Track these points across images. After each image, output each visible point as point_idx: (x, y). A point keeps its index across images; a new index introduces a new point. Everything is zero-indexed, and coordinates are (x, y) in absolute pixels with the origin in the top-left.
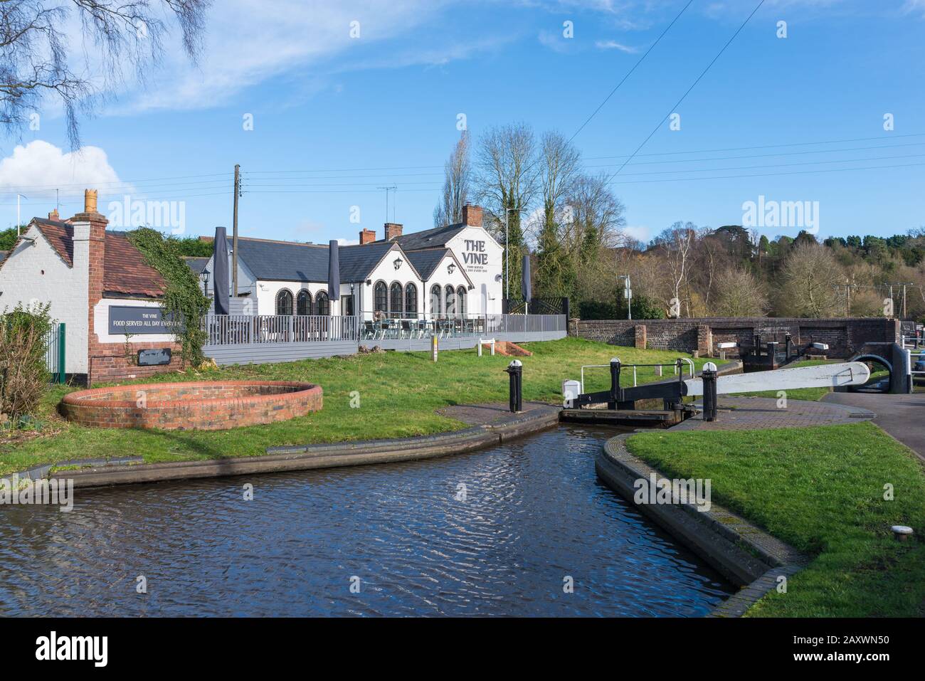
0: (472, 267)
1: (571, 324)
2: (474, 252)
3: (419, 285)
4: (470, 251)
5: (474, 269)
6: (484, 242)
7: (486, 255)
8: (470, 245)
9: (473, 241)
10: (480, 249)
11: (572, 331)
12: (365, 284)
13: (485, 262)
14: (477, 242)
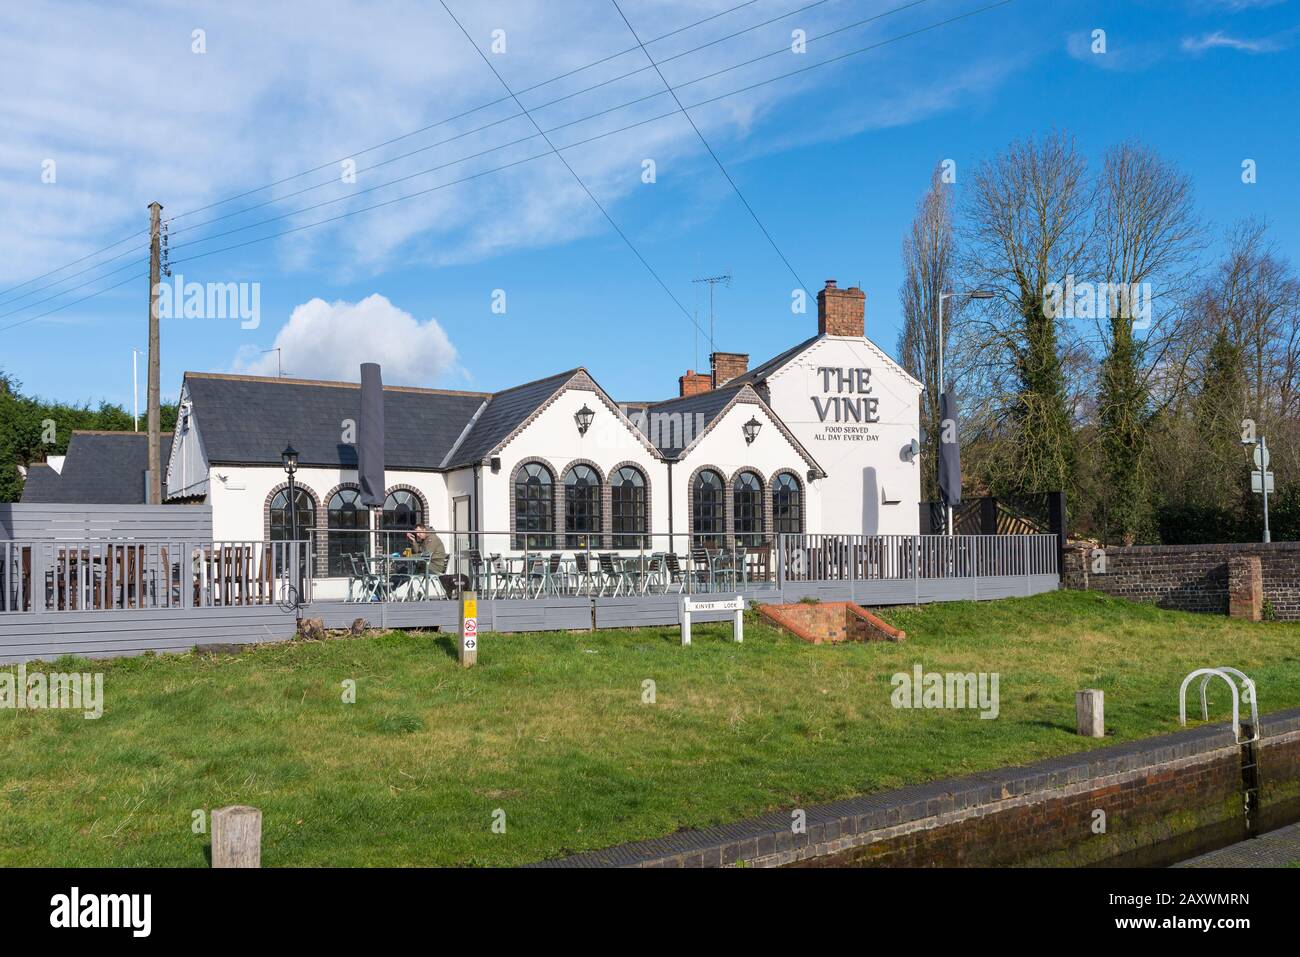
0: (838, 429)
1: (1070, 558)
2: (845, 394)
3: (656, 470)
4: (833, 392)
5: (842, 434)
6: (868, 371)
7: (876, 401)
8: (833, 379)
9: (839, 370)
10: (860, 386)
11: (1072, 575)
12: (486, 470)
13: (873, 416)
14: (851, 371)
